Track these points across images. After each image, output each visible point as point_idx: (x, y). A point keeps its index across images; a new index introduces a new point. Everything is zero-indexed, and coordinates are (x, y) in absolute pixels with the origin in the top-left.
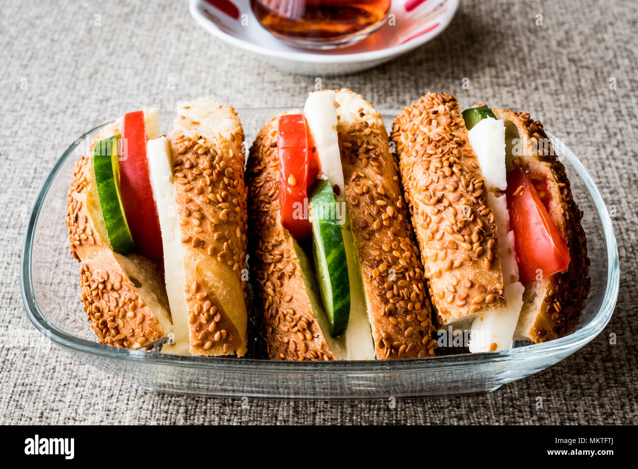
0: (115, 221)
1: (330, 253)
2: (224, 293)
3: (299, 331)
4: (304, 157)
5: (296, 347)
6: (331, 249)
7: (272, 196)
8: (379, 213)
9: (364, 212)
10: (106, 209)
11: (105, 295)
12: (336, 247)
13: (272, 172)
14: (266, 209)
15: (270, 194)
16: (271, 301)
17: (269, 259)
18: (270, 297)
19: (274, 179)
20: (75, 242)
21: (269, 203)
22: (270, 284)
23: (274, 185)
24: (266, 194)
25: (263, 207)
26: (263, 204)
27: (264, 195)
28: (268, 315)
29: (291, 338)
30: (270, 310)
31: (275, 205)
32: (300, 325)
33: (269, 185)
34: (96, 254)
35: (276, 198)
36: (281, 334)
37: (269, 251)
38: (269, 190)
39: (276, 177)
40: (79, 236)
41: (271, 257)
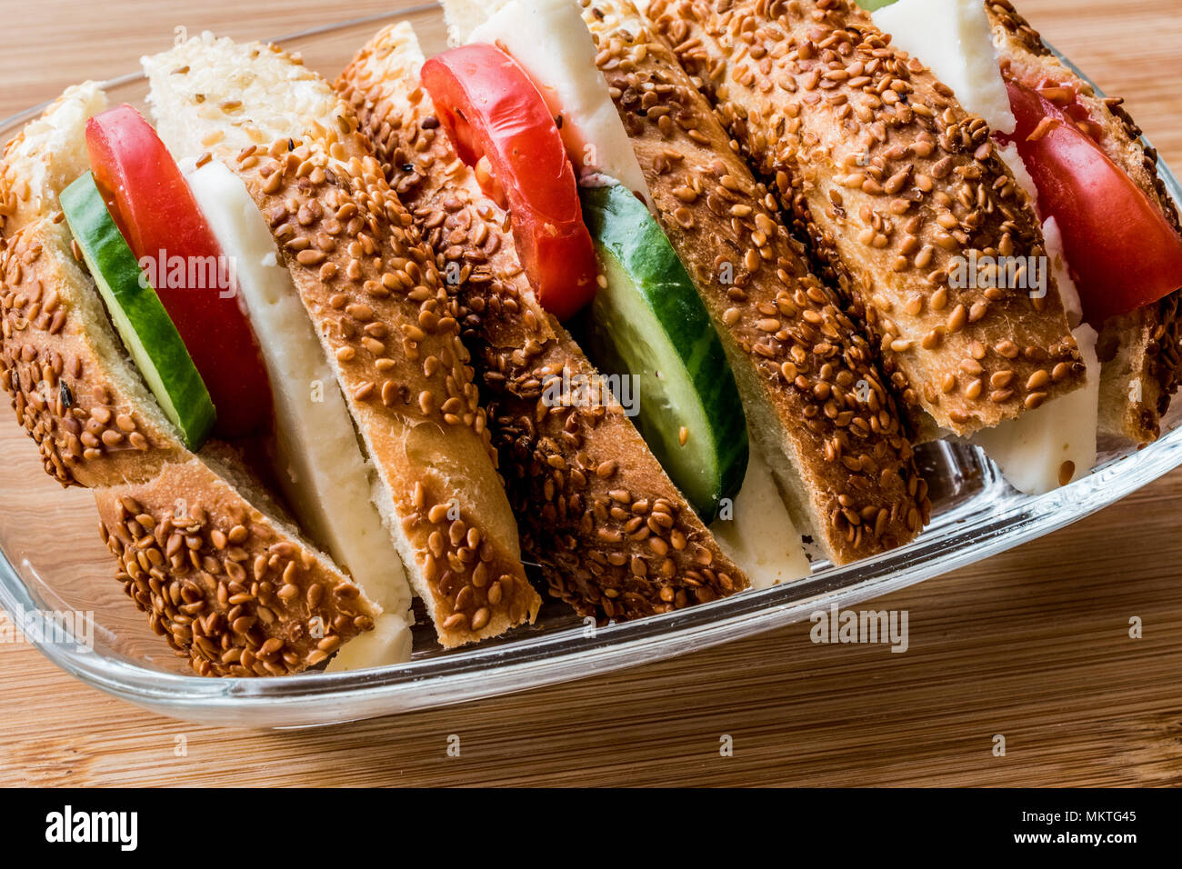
0: (185, 385)
1: (691, 351)
2: (476, 492)
3: (652, 534)
4: (558, 145)
5: (648, 568)
6: (689, 343)
7: (482, 244)
8: (745, 234)
9: (713, 239)
10: (164, 363)
11: (210, 561)
12: (700, 336)
13: (449, 186)
14: (482, 277)
15: (477, 241)
16: (561, 482)
17: (530, 388)
18: (558, 474)
19: (469, 202)
20: (88, 451)
21: (484, 261)
22: (551, 445)
23: (476, 215)
24: (465, 242)
25: (472, 273)
26: (468, 266)
27: (460, 244)
28: (559, 513)
29: (632, 552)
30: (562, 500)
31: (502, 263)
32: (654, 520)
33: (463, 218)
34: (154, 469)
35: (498, 248)
36: (603, 549)
37: (520, 371)
38: (468, 230)
39: (470, 197)
40: (98, 436)
41: (533, 382)
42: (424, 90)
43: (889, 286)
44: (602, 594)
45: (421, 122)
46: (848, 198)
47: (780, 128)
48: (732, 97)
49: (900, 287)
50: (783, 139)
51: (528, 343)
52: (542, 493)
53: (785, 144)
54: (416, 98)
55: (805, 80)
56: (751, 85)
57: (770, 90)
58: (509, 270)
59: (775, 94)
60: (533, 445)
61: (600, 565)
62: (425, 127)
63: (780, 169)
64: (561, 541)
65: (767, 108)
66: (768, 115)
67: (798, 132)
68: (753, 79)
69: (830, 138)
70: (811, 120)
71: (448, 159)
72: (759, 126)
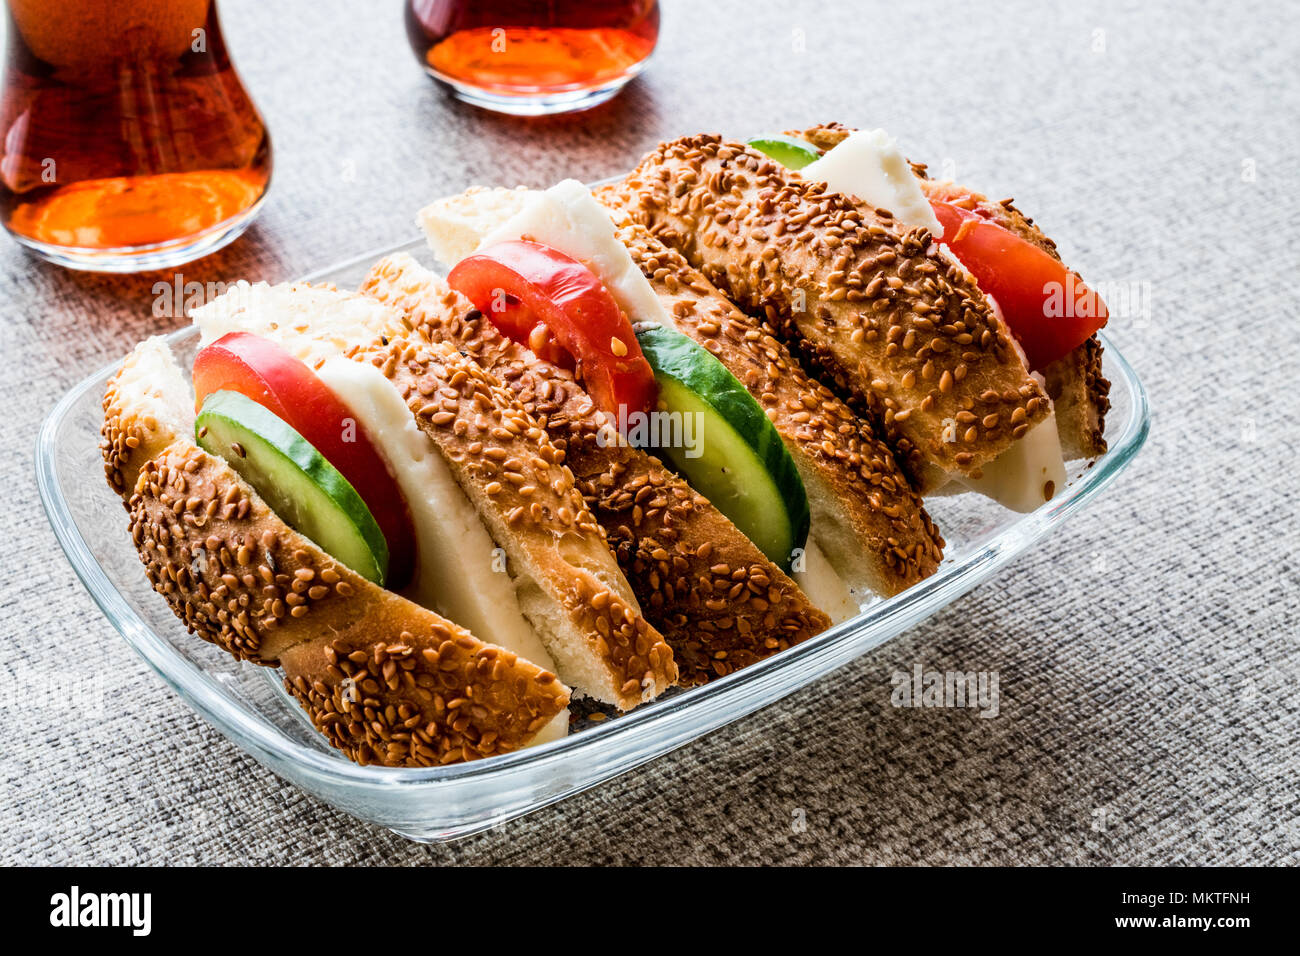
1: (757, 441)
3: (754, 595)
5: (753, 625)
8: (761, 352)
12: (761, 429)
13: (503, 361)
14: (559, 422)
15: (545, 395)
16: (667, 571)
17: (624, 501)
18: (663, 564)
19: (526, 369)
20: (294, 610)
21: (557, 410)
22: (652, 542)
23: (538, 377)
24: (534, 399)
25: (548, 422)
26: (543, 417)
27: (531, 401)
28: (666, 597)
29: (736, 615)
30: (668, 586)
31: (574, 408)
32: (754, 583)
33: (526, 382)
34: (358, 612)
35: (566, 397)
36: (710, 618)
37: (610, 490)
38: (533, 389)
39: (526, 364)
40: (304, 594)
41: (625, 496)
42: (456, 292)
43: (885, 370)
44: (712, 659)
45: (462, 316)
46: (834, 311)
47: (762, 271)
48: (706, 260)
49: (895, 369)
50: (766, 279)
51: (614, 466)
52: (649, 585)
53: (768, 283)
54: (450, 301)
55: (772, 231)
56: (725, 245)
57: (743, 245)
58: (582, 410)
59: (749, 246)
60: (635, 547)
61: (710, 632)
62: (468, 319)
63: (766, 303)
64: (670, 622)
65: (744, 259)
66: (747, 264)
67: (779, 270)
68: (725, 240)
69: (809, 267)
70: (788, 258)
71: (496, 341)
72: (740, 275)
